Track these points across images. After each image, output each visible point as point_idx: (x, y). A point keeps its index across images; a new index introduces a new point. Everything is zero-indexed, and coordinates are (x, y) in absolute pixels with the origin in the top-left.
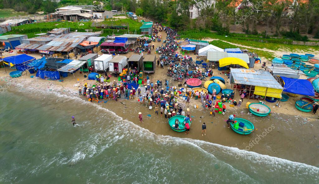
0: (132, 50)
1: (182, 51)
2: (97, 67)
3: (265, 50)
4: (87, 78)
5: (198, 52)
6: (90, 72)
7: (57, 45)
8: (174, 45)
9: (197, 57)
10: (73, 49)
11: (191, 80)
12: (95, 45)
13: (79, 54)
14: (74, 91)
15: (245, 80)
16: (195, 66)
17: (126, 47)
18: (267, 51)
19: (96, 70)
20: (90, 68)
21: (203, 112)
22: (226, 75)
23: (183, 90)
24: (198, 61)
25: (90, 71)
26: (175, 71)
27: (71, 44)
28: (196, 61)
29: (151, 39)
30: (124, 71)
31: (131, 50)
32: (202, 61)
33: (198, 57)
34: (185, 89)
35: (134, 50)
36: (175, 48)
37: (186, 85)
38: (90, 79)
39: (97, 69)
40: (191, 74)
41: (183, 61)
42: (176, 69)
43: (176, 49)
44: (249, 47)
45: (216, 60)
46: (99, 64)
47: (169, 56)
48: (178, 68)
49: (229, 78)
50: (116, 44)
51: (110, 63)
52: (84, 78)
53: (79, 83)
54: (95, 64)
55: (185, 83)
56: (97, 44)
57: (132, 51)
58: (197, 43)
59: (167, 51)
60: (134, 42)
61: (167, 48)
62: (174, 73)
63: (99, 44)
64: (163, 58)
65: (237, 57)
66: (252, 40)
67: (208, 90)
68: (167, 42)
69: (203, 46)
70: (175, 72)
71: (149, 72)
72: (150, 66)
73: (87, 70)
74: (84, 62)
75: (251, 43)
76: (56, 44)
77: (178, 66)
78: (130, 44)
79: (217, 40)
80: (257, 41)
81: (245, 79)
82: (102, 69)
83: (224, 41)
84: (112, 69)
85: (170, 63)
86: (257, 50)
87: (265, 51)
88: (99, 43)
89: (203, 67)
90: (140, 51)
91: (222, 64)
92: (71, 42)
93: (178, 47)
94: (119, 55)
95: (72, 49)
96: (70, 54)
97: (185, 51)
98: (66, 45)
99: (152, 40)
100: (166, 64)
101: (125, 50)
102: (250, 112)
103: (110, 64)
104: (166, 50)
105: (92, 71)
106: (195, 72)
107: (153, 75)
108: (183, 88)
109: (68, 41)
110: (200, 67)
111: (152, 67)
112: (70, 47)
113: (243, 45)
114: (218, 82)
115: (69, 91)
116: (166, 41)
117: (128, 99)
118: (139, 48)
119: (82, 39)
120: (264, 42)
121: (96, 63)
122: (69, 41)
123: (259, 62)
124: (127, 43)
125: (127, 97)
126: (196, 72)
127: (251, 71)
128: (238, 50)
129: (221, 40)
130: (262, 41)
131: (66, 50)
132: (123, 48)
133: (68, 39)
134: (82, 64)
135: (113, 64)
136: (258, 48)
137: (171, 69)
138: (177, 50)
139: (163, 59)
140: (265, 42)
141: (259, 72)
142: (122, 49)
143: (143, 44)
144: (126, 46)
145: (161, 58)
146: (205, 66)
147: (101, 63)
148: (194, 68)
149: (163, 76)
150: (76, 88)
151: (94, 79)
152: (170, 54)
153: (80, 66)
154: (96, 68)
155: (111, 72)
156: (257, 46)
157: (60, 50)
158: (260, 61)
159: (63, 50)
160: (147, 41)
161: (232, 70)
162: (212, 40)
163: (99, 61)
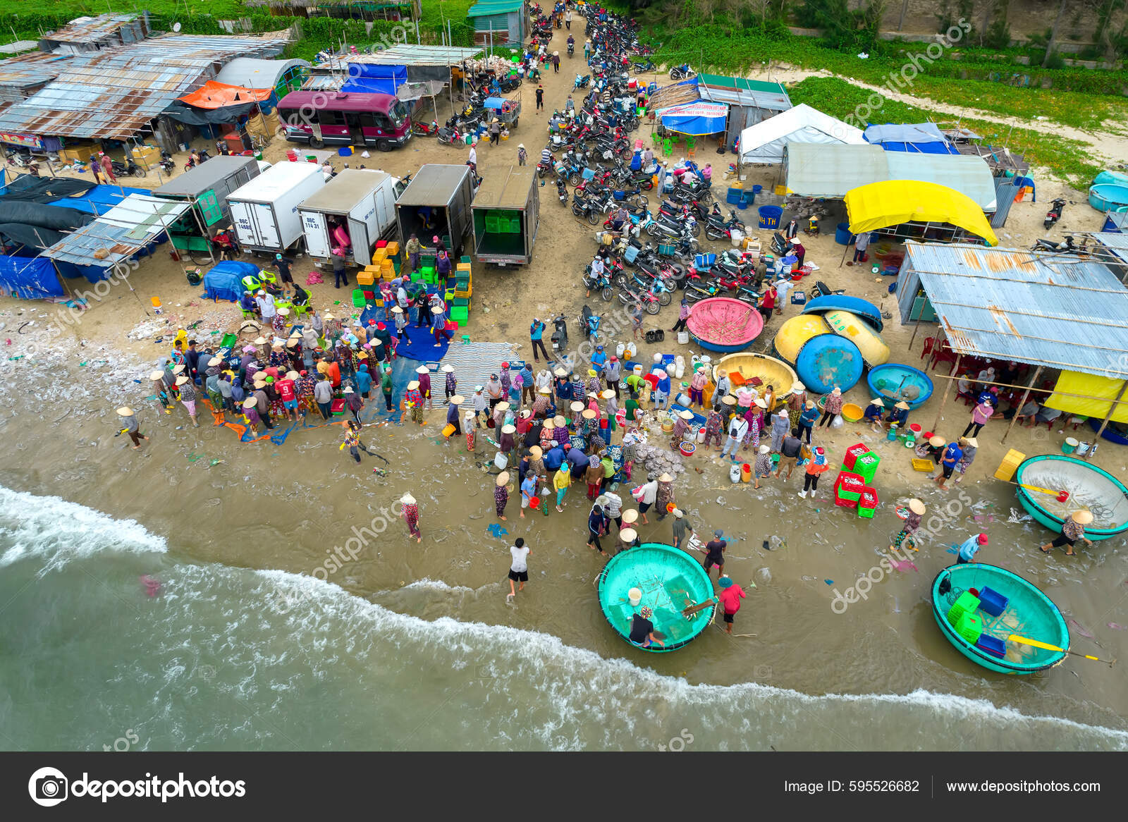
0: (431, 128)
1: (662, 134)
2: (249, 232)
3: (1042, 125)
4: (200, 290)
5: (737, 140)
6: (217, 255)
7: (75, 104)
8: (627, 103)
9: (732, 166)
10: (148, 127)
11: (709, 308)
12: (254, 105)
13: (183, 147)
14: (131, 368)
15: (1001, 329)
16: (726, 221)
17: (398, 114)
18: (1054, 133)
19: (248, 246)
20: (220, 231)
21: (777, 507)
22: (875, 270)
23: (670, 368)
24: (738, 191)
25: (217, 247)
26: (632, 253)
27: (139, 101)
28: (726, 191)
29: (522, 71)
30: (381, 253)
31: (425, 131)
32: (758, 189)
33: (737, 169)
34: (680, 360)
35: (435, 132)
36: (631, 117)
37: (683, 337)
38: (214, 294)
39: (251, 242)
40: (708, 270)
41: (666, 191)
42: (633, 241)
43: (631, 122)
44: (970, 114)
45: (828, 192)
46: (255, 219)
47: (602, 160)
48: (643, 231)
49: (893, 289)
50: (349, 100)
51: (306, 215)
52: (187, 286)
53: (162, 320)
54: (236, 219)
55: (681, 325)
56: (264, 97)
57: (430, 135)
58: (731, 96)
59: (592, 138)
60: (435, 88)
61: (590, 120)
62: (626, 263)
63: (273, 97)
64: (571, 174)
65: (938, 178)
66: (981, 76)
67: (795, 368)
68: (592, 83)
69: (765, 114)
70: (631, 260)
71: (502, 260)
72: (509, 227)
73: (202, 245)
74: (179, 209)
75: (978, 92)
76: (71, 96)
77: (642, 224)
78: (418, 98)
79: (823, 74)
80: (1002, 79)
81: (996, 316)
82: (272, 242)
83: (851, 81)
84: (318, 243)
85: (604, 202)
86: (1008, 128)
87: (1046, 132)
88: (273, 92)
89: (761, 226)
90: (466, 135)
91: (862, 219)
92: (139, 86)
93: (642, 112)
94: (365, 154)
95: (144, 127)
96: (135, 150)
97: (675, 134)
98: (116, 106)
99: (522, 75)
100: (588, 211)
101: (396, 133)
102: (1022, 511)
103: (305, 221)
104: (589, 132)
105: (227, 250)
106: (727, 260)
107: (521, 275)
108: (669, 353)
109: (128, 81)
110: (748, 229)
111: (518, 231)
112: (135, 113)
113: (939, 102)
114: (852, 330)
115: (106, 367)
116: (588, 77)
117: (398, 420)
118: (463, 117)
119: (194, 71)
120: (1034, 83)
121: (238, 212)
122: (133, 85)
123: (1028, 196)
124: (406, 93)
125: (389, 408)
126: (732, 257)
127: (1014, 264)
128: (931, 132)
129: (840, 76)
130: (1025, 79)
131: (114, 133)
132: (386, 119)
133: (131, 74)
134: (168, 220)
135: (319, 220)
136: (1011, 114)
137: (608, 238)
138: (636, 127)
139: (574, 180)
140: (1038, 86)
141: (1054, 267)
142: (380, 124)
143: (482, 97)
144: (400, 109)
145: (564, 173)
146: (774, 222)
147: (264, 213)
148: (722, 232)
149: (573, 277)
150: (143, 346)
151: (233, 298)
152: (608, 154)
153: (155, 230)
154: (244, 236)
155: (318, 259)
156: (1007, 105)
157: (87, 130)
158: (1033, 192)
159: (103, 131)
160: (501, 78)
161: (920, 255)
162: (801, 75)
163: (254, 203)
